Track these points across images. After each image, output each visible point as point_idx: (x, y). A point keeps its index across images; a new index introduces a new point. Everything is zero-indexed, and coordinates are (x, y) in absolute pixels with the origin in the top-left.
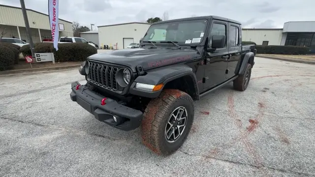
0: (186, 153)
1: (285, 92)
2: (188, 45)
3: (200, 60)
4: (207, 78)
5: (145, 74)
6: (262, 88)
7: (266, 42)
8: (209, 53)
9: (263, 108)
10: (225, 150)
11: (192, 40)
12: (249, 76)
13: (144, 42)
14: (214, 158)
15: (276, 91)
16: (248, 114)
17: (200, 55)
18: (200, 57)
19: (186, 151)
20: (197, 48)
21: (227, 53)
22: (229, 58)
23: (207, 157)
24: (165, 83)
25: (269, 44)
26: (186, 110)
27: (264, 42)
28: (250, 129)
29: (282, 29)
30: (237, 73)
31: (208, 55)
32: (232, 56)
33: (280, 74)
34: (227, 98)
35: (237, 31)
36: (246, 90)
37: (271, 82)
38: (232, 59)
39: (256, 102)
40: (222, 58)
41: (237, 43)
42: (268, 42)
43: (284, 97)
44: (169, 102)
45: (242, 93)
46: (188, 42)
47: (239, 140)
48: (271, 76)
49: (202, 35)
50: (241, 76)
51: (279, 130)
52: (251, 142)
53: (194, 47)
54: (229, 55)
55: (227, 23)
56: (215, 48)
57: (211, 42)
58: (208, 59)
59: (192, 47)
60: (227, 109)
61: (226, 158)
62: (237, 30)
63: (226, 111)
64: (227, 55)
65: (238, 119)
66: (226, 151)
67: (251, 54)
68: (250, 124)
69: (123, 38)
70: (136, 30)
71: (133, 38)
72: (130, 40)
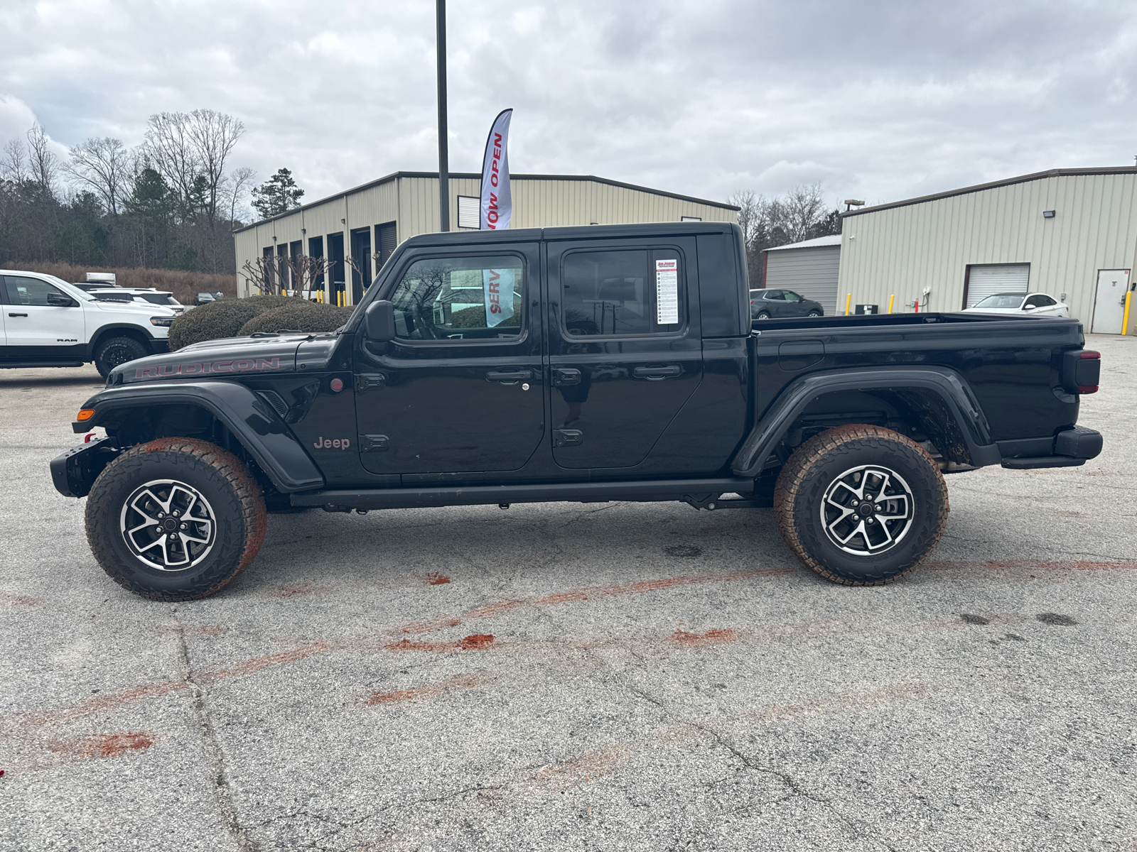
8: (380, 358)
9: (669, 642)
10: (231, 638)
18: (324, 368)
23: (177, 629)
26: (203, 498)
39: (722, 625)
58: (373, 376)
65: (467, 621)
66: (227, 640)
69: (969, 267)
70: (1054, 216)
71: (1028, 264)
72: (1008, 273)
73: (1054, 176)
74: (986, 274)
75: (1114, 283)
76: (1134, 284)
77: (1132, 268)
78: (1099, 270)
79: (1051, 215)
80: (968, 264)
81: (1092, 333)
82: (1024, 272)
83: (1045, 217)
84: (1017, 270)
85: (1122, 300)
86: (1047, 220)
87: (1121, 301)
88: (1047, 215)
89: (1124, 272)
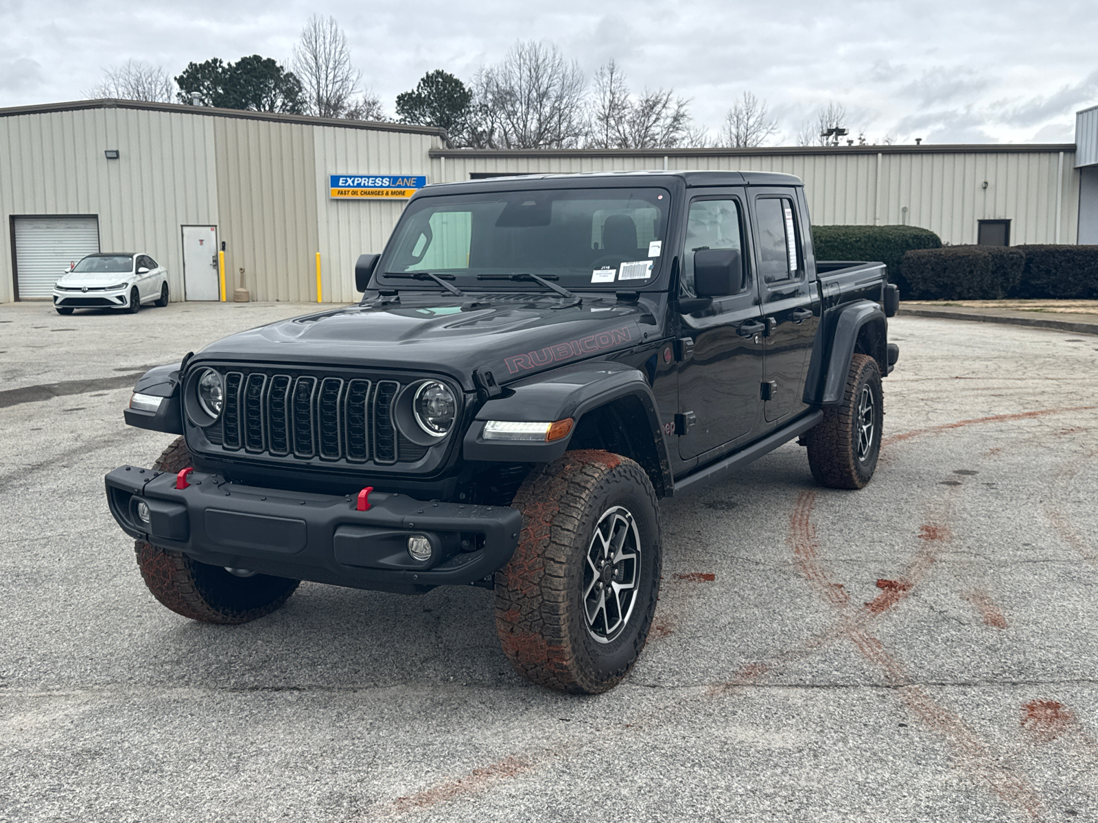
0: (654, 686)
1: (1042, 477)
2: (603, 288)
3: (657, 345)
4: (689, 414)
5: (506, 393)
6: (946, 471)
7: (994, 228)
8: (688, 318)
9: (936, 542)
10: (788, 663)
11: (616, 267)
12: (876, 415)
13: (387, 276)
14: (754, 685)
15: (1005, 477)
16: (872, 566)
17: (656, 328)
18: (659, 336)
19: (650, 681)
20: (641, 301)
21: (755, 312)
22: (765, 333)
23: (728, 686)
24: (578, 414)
25: (1016, 240)
26: (634, 524)
27: (982, 223)
28: (877, 607)
29: (1071, 150)
30: (814, 400)
31: (686, 325)
32: (779, 322)
33: (1048, 405)
34: (785, 522)
35: (789, 216)
36: (871, 486)
37: (992, 444)
38: (783, 340)
39: (914, 526)
40: (740, 332)
41: (794, 267)
42: (1006, 223)
43: (1032, 500)
44: (587, 482)
45: (852, 496)
46: (602, 276)
47: (837, 636)
48: (1001, 418)
49: (655, 249)
50: (835, 412)
51: (982, 599)
52: (878, 638)
53: (627, 294)
54: (764, 319)
55: (740, 192)
56: (710, 296)
57: (688, 276)
58: (688, 341)
59: (620, 297)
60: (788, 556)
61: (793, 679)
62: (788, 211)
63: (786, 563)
64: (758, 319)
65: (834, 581)
66: (793, 665)
67: (868, 308)
68: (878, 593)
69: (13, 219)
70: (118, 157)
71: (95, 217)
72: (69, 228)
73: (110, 107)
74: (39, 228)
75: (201, 241)
76: (224, 243)
77: (217, 224)
78: (182, 226)
79: (115, 156)
80: (12, 214)
81: (186, 301)
82: (91, 226)
83: (108, 158)
84: (80, 224)
85: (214, 261)
86: (110, 161)
87: (212, 262)
88: (110, 155)
89: (209, 228)
